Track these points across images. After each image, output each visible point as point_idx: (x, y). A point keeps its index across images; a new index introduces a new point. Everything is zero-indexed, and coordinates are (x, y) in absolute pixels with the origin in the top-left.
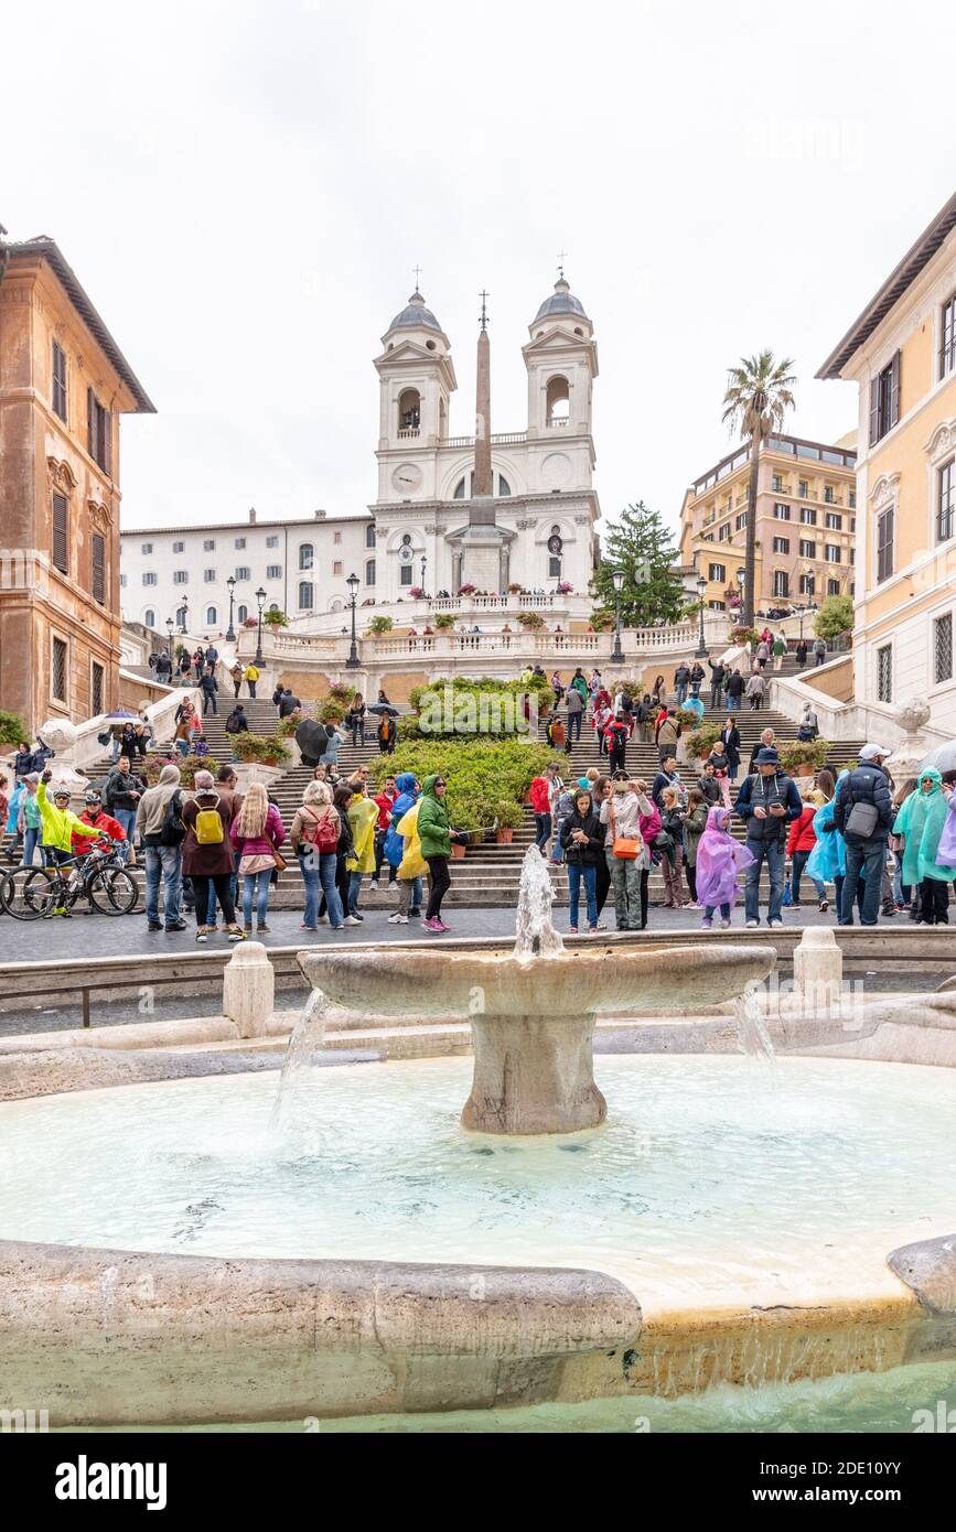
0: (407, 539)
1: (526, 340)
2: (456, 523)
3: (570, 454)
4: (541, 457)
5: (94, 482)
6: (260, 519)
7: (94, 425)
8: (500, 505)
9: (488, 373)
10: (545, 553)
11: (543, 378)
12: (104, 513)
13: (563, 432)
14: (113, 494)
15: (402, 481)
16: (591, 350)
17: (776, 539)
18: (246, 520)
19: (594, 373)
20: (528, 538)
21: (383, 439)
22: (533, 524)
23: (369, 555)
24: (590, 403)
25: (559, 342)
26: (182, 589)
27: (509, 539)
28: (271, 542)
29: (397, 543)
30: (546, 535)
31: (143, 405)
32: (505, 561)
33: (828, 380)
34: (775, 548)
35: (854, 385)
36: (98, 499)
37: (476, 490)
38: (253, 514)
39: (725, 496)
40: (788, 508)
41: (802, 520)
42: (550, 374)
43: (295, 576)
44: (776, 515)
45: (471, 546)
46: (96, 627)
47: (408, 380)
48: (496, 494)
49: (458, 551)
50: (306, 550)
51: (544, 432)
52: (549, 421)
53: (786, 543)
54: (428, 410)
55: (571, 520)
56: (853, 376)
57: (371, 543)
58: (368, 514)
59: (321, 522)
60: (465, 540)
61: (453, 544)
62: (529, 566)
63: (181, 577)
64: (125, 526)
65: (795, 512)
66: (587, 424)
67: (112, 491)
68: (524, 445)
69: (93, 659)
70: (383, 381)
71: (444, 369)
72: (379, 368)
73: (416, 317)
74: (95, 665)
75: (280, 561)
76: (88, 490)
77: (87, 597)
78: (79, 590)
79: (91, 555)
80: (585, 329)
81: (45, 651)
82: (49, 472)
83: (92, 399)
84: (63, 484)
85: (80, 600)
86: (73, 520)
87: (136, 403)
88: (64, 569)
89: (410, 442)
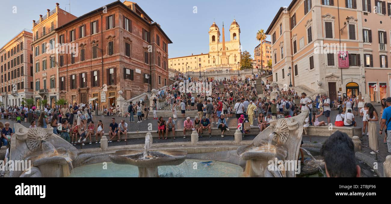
0: (214, 57)
1: (230, 28)
2: (221, 54)
3: (237, 44)
4: (233, 44)
5: (164, 54)
7: (164, 46)
8: (227, 52)
9: (224, 33)
10: (234, 58)
13: (235, 41)
14: (167, 55)
15: (213, 48)
16: (239, 29)
17: (267, 56)
20: (231, 56)
22: (232, 54)
23: (209, 59)
24: (239, 37)
25: (234, 28)
27: (228, 56)
28: (195, 58)
29: (213, 57)
30: (234, 55)
32: (228, 60)
35: (270, 36)
36: (165, 56)
37: (223, 50)
38: (192, 54)
39: (259, 50)
42: (233, 33)
43: (199, 63)
44: (267, 52)
45: (223, 58)
46: (165, 74)
47: (213, 34)
48: (226, 50)
49: (221, 58)
50: (200, 59)
51: (233, 41)
54: (216, 38)
55: (237, 53)
57: (209, 57)
58: (208, 53)
59: (202, 55)
65: (269, 52)
68: (230, 42)
71: (218, 33)
72: (209, 33)
73: (214, 26)
74: (165, 79)
75: (196, 60)
76: (163, 55)
77: (163, 70)
78: (162, 69)
79: (164, 64)
80: (238, 26)
81: (157, 78)
82: (157, 53)
83: (163, 42)
84: (159, 55)
85: (162, 70)
86: (161, 60)
87: (170, 42)
88: (160, 66)
89: (214, 43)
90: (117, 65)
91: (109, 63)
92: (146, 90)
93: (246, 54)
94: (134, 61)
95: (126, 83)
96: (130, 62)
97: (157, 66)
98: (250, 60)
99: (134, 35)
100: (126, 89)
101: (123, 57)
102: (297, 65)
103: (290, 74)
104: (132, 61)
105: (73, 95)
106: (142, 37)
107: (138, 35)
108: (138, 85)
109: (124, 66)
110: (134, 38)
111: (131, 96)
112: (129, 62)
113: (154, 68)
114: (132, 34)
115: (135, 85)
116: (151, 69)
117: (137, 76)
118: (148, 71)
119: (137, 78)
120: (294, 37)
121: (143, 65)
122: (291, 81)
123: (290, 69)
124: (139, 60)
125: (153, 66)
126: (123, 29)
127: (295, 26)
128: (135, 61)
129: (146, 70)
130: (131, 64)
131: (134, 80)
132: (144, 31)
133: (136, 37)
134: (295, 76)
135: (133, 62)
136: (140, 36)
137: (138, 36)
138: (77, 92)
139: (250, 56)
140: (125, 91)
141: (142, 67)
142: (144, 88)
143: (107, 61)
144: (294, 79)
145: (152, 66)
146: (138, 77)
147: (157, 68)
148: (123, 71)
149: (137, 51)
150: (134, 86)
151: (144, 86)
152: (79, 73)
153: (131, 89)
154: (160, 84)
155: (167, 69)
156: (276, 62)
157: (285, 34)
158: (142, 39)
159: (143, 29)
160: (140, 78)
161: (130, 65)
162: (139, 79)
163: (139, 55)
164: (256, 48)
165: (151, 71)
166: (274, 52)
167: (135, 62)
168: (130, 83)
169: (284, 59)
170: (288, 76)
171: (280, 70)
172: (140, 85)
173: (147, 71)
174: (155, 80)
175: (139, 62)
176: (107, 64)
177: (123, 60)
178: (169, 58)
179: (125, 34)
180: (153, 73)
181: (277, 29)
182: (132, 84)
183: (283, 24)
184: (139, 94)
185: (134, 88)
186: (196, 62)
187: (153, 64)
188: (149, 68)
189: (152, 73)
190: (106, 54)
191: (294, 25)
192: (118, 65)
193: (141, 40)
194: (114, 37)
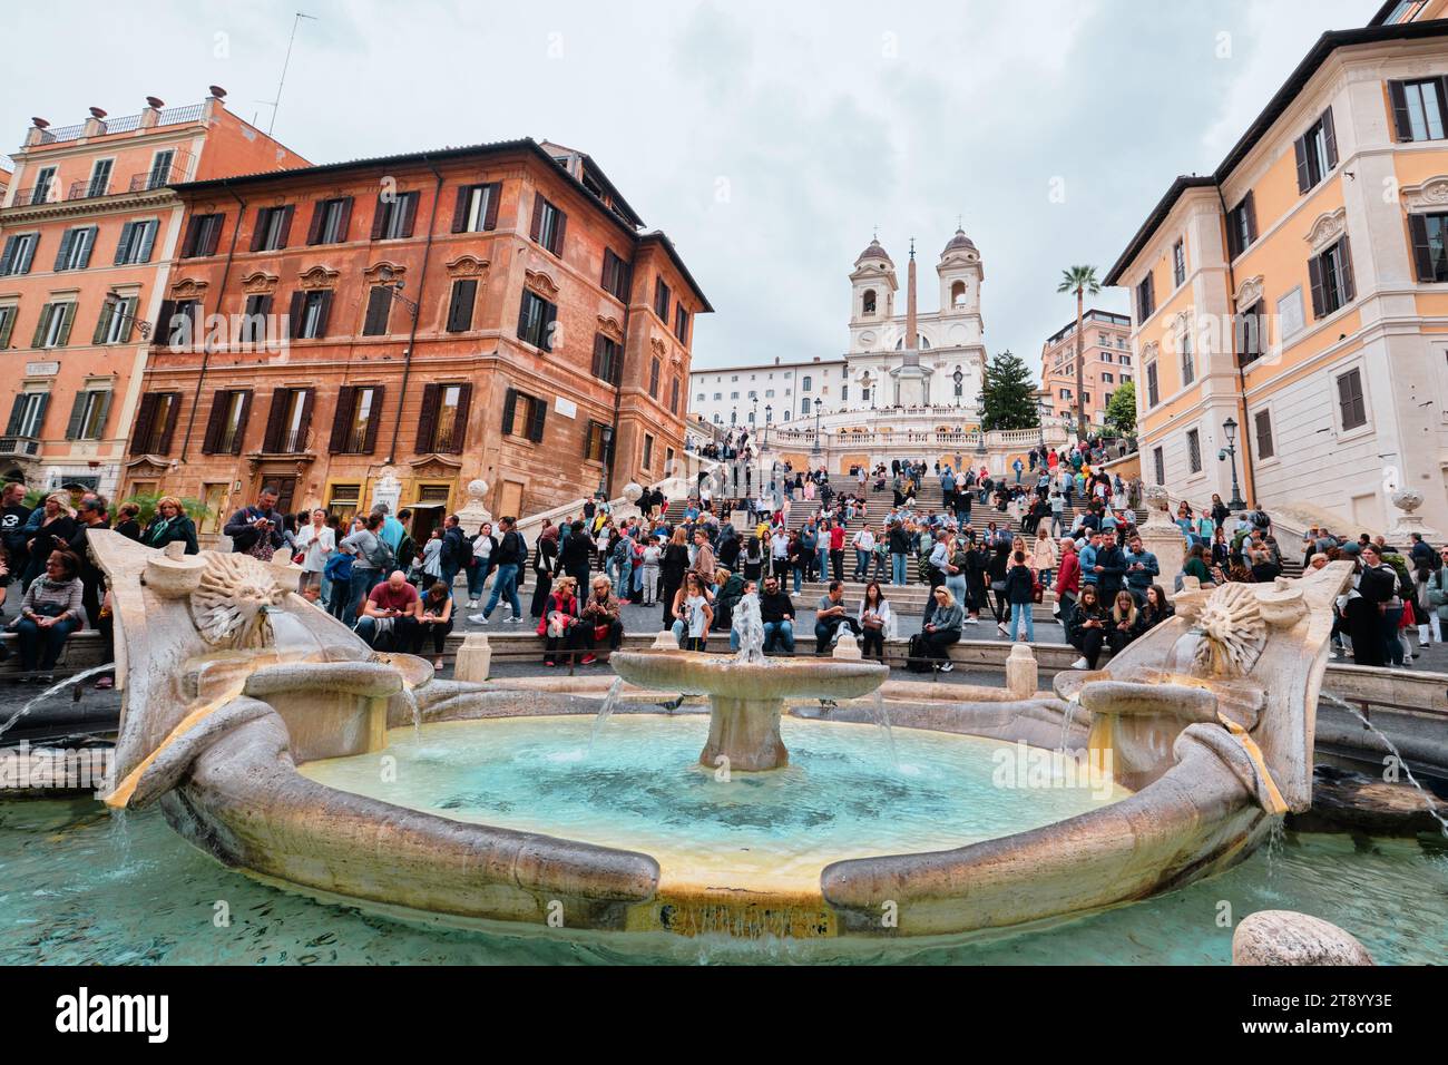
0: (867, 373)
1: (940, 262)
2: (896, 364)
3: (967, 325)
4: (949, 326)
5: (677, 350)
6: (781, 363)
7: (680, 320)
8: (922, 354)
9: (914, 282)
10: (952, 382)
11: (949, 282)
12: (681, 366)
13: (962, 311)
15: (864, 341)
16: (979, 266)
17: (1103, 374)
18: (773, 363)
19: (981, 278)
20: (941, 373)
21: (854, 318)
22: (944, 364)
23: (844, 383)
24: (978, 296)
25: (958, 263)
26: (735, 402)
27: (929, 374)
28: (787, 376)
29: (861, 376)
30: (952, 371)
31: (707, 308)
32: (926, 386)
33: (1110, 287)
34: (1104, 380)
35: (1127, 289)
36: (678, 359)
37: (910, 346)
38: (777, 360)
39: (1068, 347)
40: (1110, 355)
41: (1121, 362)
42: (953, 280)
43: (801, 395)
44: (1103, 359)
45: (904, 378)
46: (671, 428)
47: (869, 285)
48: (921, 348)
49: (897, 380)
50: (807, 379)
51: (950, 312)
52: (953, 306)
53: (1111, 376)
54: (880, 302)
55: (968, 362)
56: (1125, 285)
57: (845, 376)
58: (844, 359)
59: (817, 363)
60: (900, 375)
61: (895, 376)
62: (942, 391)
63: (735, 395)
64: (692, 369)
65: (1115, 358)
66: (978, 307)
67: (687, 354)
68: (938, 319)
69: (668, 446)
70: (854, 286)
71: (891, 280)
72: (852, 280)
73: (875, 252)
74: (669, 449)
75: (791, 386)
76: (673, 354)
77: (667, 411)
78: (663, 408)
79: (671, 388)
80: (975, 255)
81: (640, 442)
82: (651, 346)
83: (680, 308)
84: (659, 352)
85: (663, 413)
86: (663, 371)
87: (703, 308)
88: (655, 397)
89: (869, 319)
90: (478, 373)
91: (444, 364)
92: (588, 489)
93: (1008, 367)
94: (555, 368)
95: (507, 450)
96: (537, 367)
97: (645, 393)
98: (1027, 390)
99: (569, 267)
100: (504, 476)
101: (514, 344)
102: (1266, 413)
103: (1232, 453)
104: (545, 364)
105: (211, 479)
106: (599, 279)
107: (585, 267)
108: (558, 465)
109: (510, 381)
110: (567, 277)
111: (520, 509)
112: (532, 368)
113: (630, 402)
114: (563, 263)
115: (544, 462)
116: (617, 404)
117: (558, 426)
118: (605, 412)
119: (557, 434)
120: (1249, 292)
121: (587, 385)
122: (1236, 486)
123: (1229, 430)
124: (573, 364)
125: (630, 394)
126: (529, 240)
127: (1251, 243)
128: (557, 366)
129: (597, 406)
130: (542, 376)
131: (543, 444)
132: (610, 259)
133: (573, 275)
134: (1258, 463)
135: (547, 371)
136: (592, 276)
137: (583, 272)
138: (241, 470)
139: (1025, 373)
140: (499, 485)
141: (582, 394)
142: (579, 479)
143: (433, 352)
144: (1256, 474)
145: (627, 394)
146: (560, 430)
147: (643, 403)
148: (503, 400)
149: (572, 331)
150: (541, 467)
151: (580, 472)
152: (274, 386)
153: (525, 480)
154: (647, 467)
155: (679, 409)
156: (1154, 400)
157: (1198, 283)
158: (598, 287)
159: (607, 250)
160: (570, 437)
161: (536, 378)
162: (563, 439)
163: (578, 347)
164: (1050, 340)
165: (616, 415)
166: (1143, 356)
167: (559, 370)
168: (523, 453)
169: (1199, 386)
170: (1222, 458)
171: (1175, 432)
172: (564, 466)
173: (600, 411)
174: (630, 448)
175: (574, 374)
176: (433, 364)
177: (510, 358)
178: (694, 366)
179: (534, 260)
180: (625, 421)
181: (1156, 260)
182: (534, 459)
183: (1190, 242)
184: (554, 503)
185: (539, 477)
186: (788, 392)
187: (629, 385)
188: (613, 401)
189: (620, 422)
190: (435, 327)
191: (1247, 241)
192: (482, 376)
193: (594, 289)
194: (486, 266)
